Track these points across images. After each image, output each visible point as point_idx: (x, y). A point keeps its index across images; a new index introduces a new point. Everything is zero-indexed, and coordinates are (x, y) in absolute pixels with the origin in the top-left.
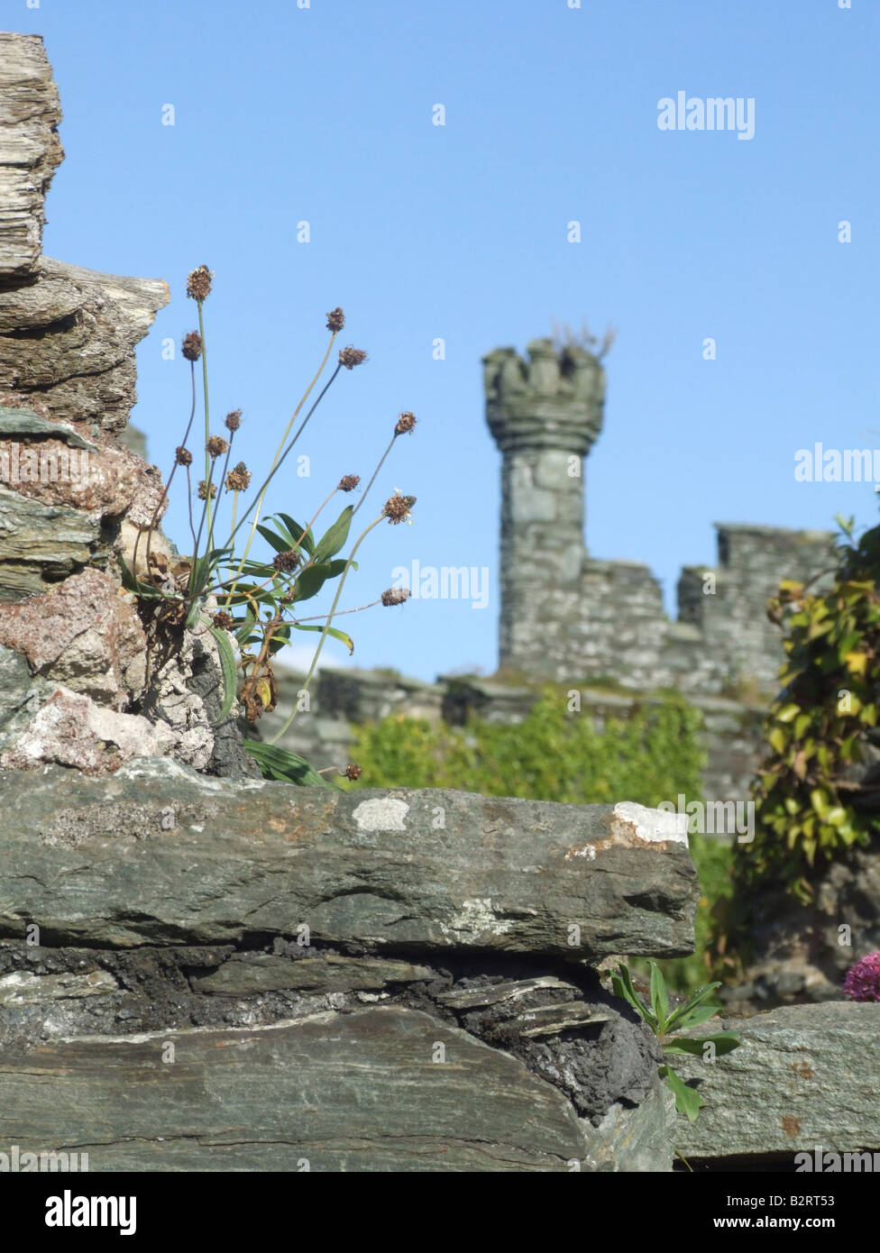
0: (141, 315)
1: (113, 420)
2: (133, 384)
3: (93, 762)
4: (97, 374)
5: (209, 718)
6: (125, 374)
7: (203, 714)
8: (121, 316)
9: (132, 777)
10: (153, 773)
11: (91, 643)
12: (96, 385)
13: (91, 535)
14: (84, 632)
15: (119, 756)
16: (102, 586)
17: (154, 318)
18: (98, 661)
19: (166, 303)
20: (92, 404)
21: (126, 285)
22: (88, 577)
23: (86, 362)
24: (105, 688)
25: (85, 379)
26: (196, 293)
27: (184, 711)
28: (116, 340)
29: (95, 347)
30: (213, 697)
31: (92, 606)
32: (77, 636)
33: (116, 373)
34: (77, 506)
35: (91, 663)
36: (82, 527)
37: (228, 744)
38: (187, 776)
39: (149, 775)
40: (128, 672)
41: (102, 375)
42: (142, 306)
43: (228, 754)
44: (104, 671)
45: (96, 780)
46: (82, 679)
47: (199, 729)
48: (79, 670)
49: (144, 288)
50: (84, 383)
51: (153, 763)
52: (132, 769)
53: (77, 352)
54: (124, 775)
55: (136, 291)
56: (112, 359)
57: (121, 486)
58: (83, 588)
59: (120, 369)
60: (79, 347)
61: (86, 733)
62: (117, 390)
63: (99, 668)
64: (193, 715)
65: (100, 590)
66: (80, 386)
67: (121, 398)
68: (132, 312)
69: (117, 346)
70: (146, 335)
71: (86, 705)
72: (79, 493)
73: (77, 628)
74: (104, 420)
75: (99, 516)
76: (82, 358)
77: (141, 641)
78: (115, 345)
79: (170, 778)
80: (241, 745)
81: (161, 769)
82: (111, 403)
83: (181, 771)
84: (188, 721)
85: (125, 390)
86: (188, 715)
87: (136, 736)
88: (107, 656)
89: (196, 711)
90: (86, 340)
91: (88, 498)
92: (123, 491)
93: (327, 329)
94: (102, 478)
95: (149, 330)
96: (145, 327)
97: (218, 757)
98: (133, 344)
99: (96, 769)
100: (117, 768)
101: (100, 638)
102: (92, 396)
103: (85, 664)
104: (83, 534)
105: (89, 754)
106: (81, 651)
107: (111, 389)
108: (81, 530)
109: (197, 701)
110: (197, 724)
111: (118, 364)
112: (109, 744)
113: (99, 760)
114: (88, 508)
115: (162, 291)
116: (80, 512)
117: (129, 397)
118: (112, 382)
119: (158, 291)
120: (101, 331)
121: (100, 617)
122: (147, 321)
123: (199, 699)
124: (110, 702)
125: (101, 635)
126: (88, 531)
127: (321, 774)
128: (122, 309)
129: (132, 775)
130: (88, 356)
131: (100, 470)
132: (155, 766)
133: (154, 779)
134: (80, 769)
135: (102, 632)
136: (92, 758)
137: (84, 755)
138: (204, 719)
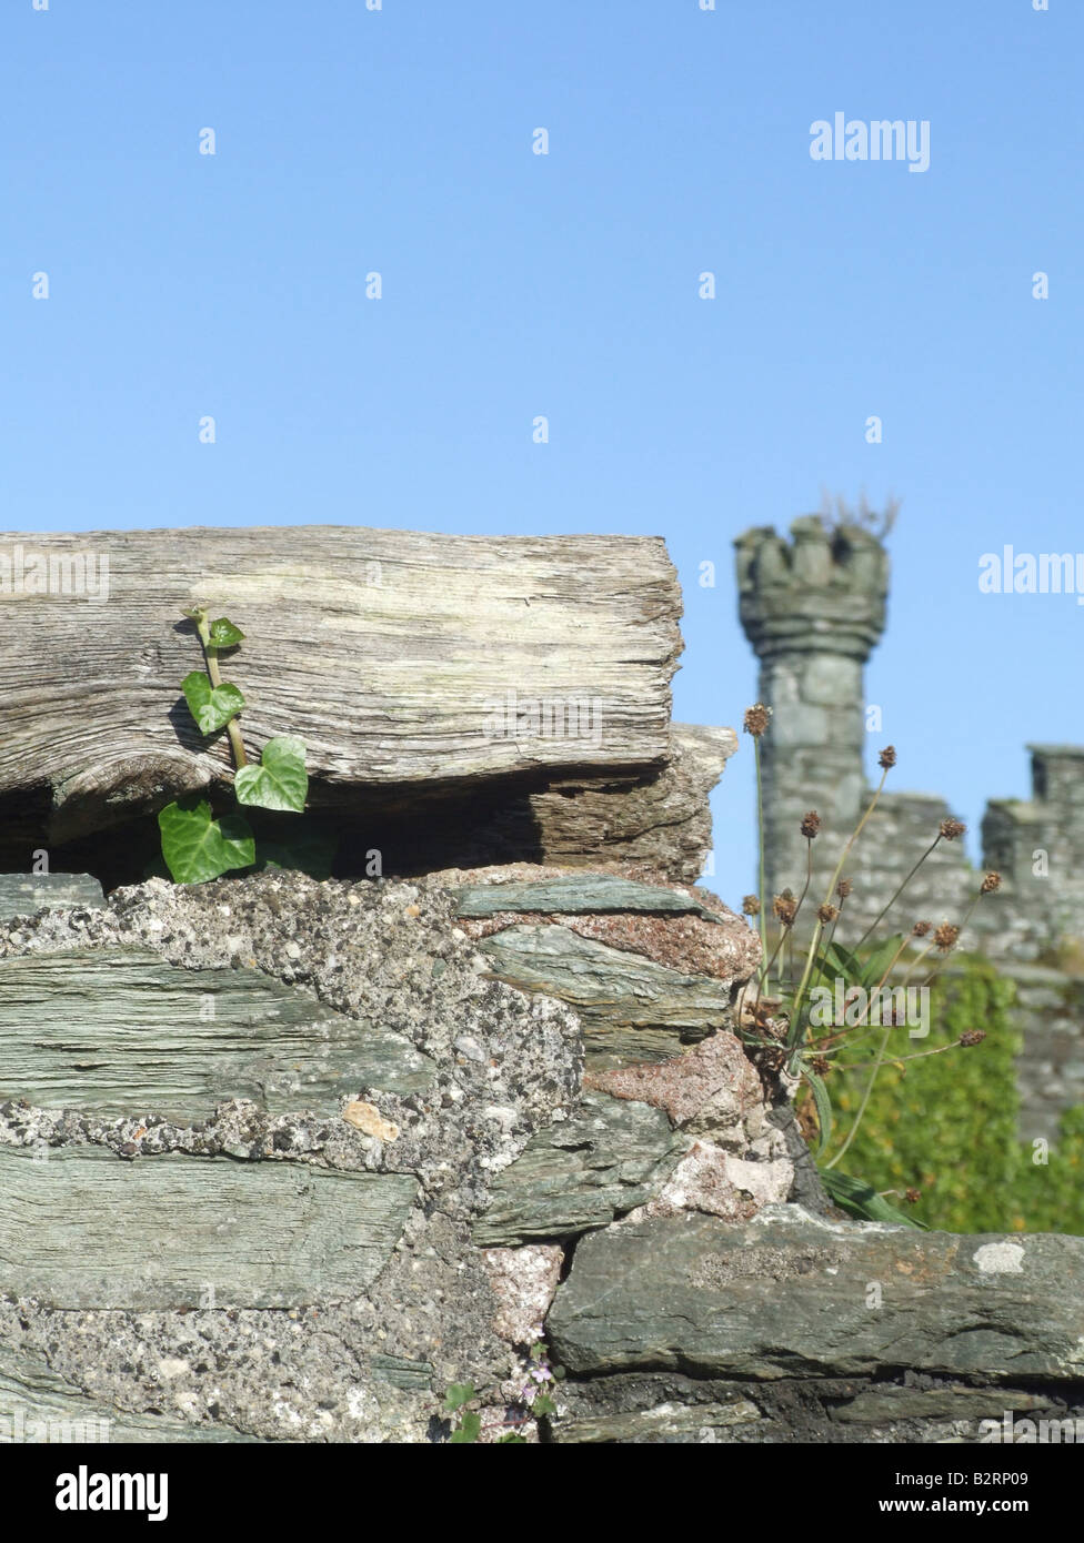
0: (712, 763)
1: (692, 866)
2: (709, 831)
3: (732, 1210)
4: (678, 823)
5: (789, 1150)
6: (701, 822)
7: (784, 1147)
8: (695, 765)
9: (766, 1223)
10: (785, 1219)
11: (726, 1100)
12: (677, 834)
13: (724, 1002)
14: (719, 1091)
15: (755, 1205)
16: (734, 1048)
17: (724, 766)
18: (730, 1116)
19: (734, 751)
20: (672, 852)
21: (697, 734)
22: (721, 1039)
23: (668, 813)
24: (734, 1140)
25: (666, 829)
26: (754, 729)
27: (767, 1144)
28: (694, 790)
29: (676, 799)
30: (791, 1130)
31: (727, 1066)
32: (713, 1094)
33: (694, 821)
34: (711, 975)
35: (723, 1117)
36: (716, 994)
37: (806, 1175)
38: (813, 1221)
39: (782, 1221)
40: (749, 1122)
41: (682, 824)
42: (714, 755)
43: (807, 1184)
44: (734, 1125)
45: (737, 1227)
46: (715, 1132)
47: (782, 1160)
48: (712, 1123)
49: (714, 737)
50: (666, 832)
51: (783, 1209)
52: (766, 1216)
53: (659, 804)
54: (759, 1221)
55: (706, 739)
56: (692, 809)
57: (748, 955)
58: (718, 1050)
59: (697, 817)
60: (662, 799)
61: (725, 1184)
62: (695, 838)
63: (731, 1122)
64: (776, 1149)
65: (733, 1051)
66: (662, 835)
67: (699, 845)
68: (704, 761)
69: (695, 796)
70: (718, 782)
71: (723, 1158)
72: (713, 963)
73: (713, 1086)
74: (684, 867)
75: (730, 984)
76: (665, 810)
77: (760, 1094)
78: (693, 795)
79: (800, 1224)
80: (816, 1173)
81: (792, 1215)
82: (691, 850)
83: (809, 1217)
84: (771, 1154)
85: (703, 838)
86: (771, 1148)
87: (764, 1183)
88: (738, 1111)
89: (778, 1144)
90: (668, 792)
91: (721, 968)
92: (750, 960)
93: (879, 766)
94: (734, 949)
95: (721, 777)
96: (717, 775)
97: (798, 1187)
98: (706, 792)
99: (735, 1216)
100: (753, 1215)
101: (733, 1096)
102: (673, 844)
103: (718, 1118)
104: (717, 1001)
105: (729, 1203)
106: (717, 1108)
107: (690, 838)
108: (715, 997)
109: (779, 1135)
110: (779, 1156)
111: (697, 813)
112: (744, 1192)
113: (738, 1208)
114: (721, 977)
115: (730, 739)
116: (714, 980)
117: (706, 844)
118: (691, 830)
119: (727, 739)
120: (681, 784)
121: (733, 1076)
122: (718, 769)
123: (780, 1133)
124: (737, 1151)
125: (733, 1092)
126: (720, 998)
127: (884, 1197)
128: (697, 758)
129: (766, 1221)
130: (670, 807)
131: (731, 943)
132: (786, 1212)
133: (787, 1225)
134: (720, 1217)
135: (734, 1089)
136: (731, 1206)
137: (724, 1204)
138: (785, 1152)
